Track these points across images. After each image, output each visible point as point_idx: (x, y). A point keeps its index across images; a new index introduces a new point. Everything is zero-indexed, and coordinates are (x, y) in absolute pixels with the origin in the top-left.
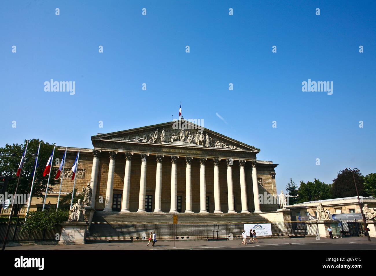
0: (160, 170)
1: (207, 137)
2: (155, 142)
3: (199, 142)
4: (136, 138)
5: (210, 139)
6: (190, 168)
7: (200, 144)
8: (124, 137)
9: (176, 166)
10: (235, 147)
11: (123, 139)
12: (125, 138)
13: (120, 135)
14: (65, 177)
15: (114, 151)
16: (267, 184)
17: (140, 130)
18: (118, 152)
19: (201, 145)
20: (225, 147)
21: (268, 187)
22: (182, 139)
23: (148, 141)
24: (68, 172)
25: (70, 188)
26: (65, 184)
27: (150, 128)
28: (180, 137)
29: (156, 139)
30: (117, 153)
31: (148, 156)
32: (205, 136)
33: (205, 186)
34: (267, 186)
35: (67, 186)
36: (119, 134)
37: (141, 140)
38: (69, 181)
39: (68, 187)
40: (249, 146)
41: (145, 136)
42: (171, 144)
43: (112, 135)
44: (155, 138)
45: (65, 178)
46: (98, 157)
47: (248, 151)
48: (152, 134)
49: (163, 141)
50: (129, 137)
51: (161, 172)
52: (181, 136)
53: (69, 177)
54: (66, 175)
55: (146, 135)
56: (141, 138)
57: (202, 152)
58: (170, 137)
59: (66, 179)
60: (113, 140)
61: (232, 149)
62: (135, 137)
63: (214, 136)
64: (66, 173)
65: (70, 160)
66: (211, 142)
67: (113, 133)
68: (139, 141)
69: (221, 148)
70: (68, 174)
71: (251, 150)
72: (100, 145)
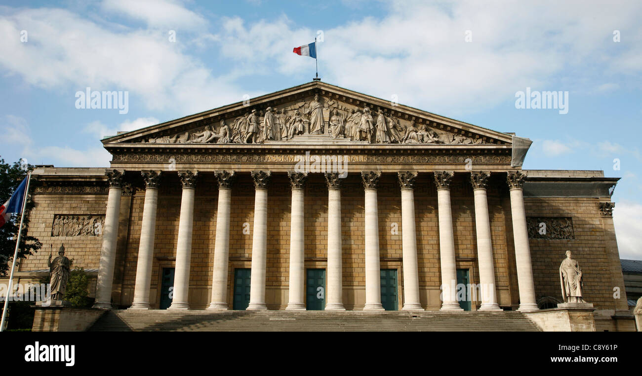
0: (262, 208)
1: (380, 118)
2: (249, 141)
3: (358, 134)
4: (203, 136)
5: (387, 123)
6: (338, 200)
7: (363, 139)
8: (176, 136)
9: (302, 197)
10: (458, 139)
11: (174, 139)
12: (178, 137)
13: (166, 131)
14: (80, 234)
15: (153, 169)
16: (589, 233)
17: (211, 116)
18: (161, 171)
19: (365, 139)
20: (430, 141)
21: (590, 242)
22: (316, 130)
23: (232, 141)
24: (85, 224)
25: (90, 257)
26: (79, 250)
27: (236, 109)
28: (310, 124)
29: (250, 134)
30: (159, 173)
31: (232, 175)
32: (375, 116)
33: (377, 243)
34: (586, 238)
35: (83, 253)
36: (163, 129)
37: (215, 140)
38: (89, 242)
39: (87, 257)
40: (498, 134)
41: (225, 129)
42: (286, 143)
43: (147, 134)
44: (248, 133)
45: (79, 236)
46: (117, 184)
47: (494, 147)
48: (240, 123)
49: (267, 136)
50: (187, 134)
51: (266, 213)
52: (312, 121)
53: (87, 234)
54: (81, 229)
55: (226, 127)
56: (214, 135)
57: (368, 159)
58: (284, 127)
59: (82, 238)
60: (152, 143)
61: (448, 143)
62: (202, 134)
63: (400, 114)
64: (81, 226)
65: (89, 196)
66: (392, 131)
67: (149, 129)
68: (210, 141)
69: (418, 143)
70: (86, 228)
71: (503, 143)
72: (122, 158)
